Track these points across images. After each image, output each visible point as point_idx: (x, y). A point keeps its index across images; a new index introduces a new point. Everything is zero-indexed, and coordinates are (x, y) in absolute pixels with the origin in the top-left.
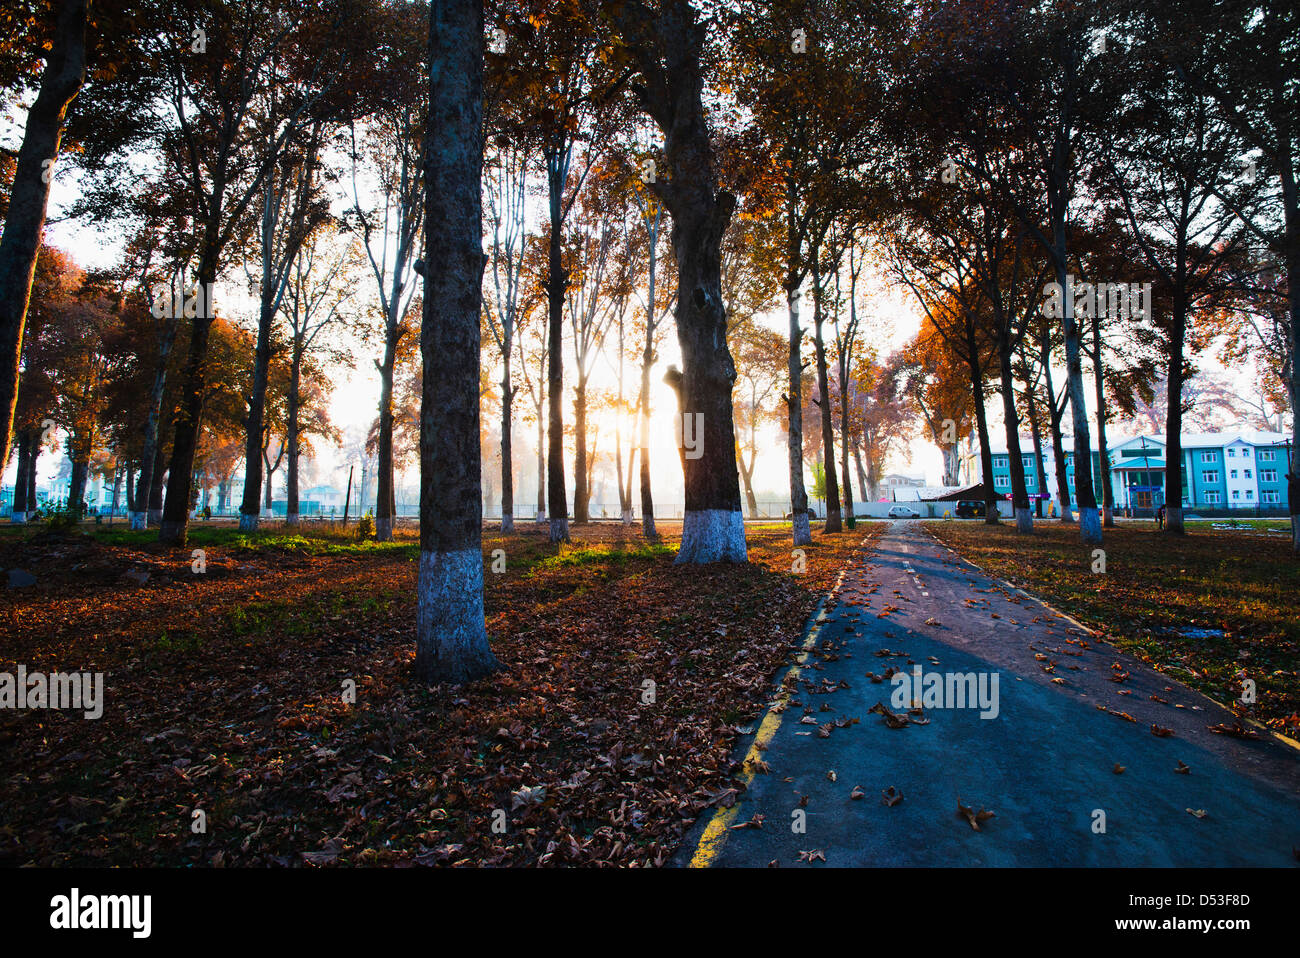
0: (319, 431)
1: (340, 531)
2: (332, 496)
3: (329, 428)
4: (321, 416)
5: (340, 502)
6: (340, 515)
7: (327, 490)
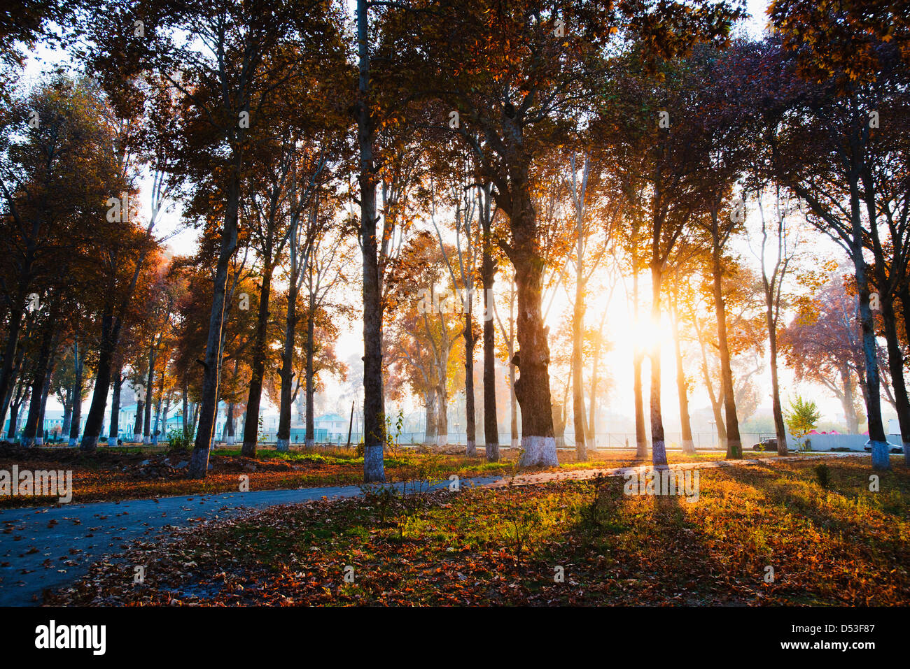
0: (327, 367)
1: (345, 452)
2: (339, 424)
3: (335, 365)
4: (329, 355)
5: (344, 431)
6: (344, 441)
7: (334, 419)
